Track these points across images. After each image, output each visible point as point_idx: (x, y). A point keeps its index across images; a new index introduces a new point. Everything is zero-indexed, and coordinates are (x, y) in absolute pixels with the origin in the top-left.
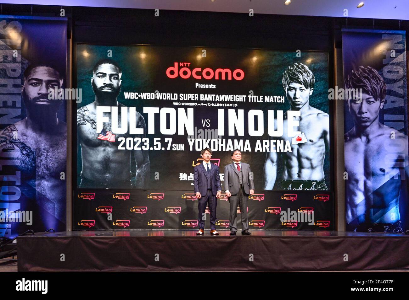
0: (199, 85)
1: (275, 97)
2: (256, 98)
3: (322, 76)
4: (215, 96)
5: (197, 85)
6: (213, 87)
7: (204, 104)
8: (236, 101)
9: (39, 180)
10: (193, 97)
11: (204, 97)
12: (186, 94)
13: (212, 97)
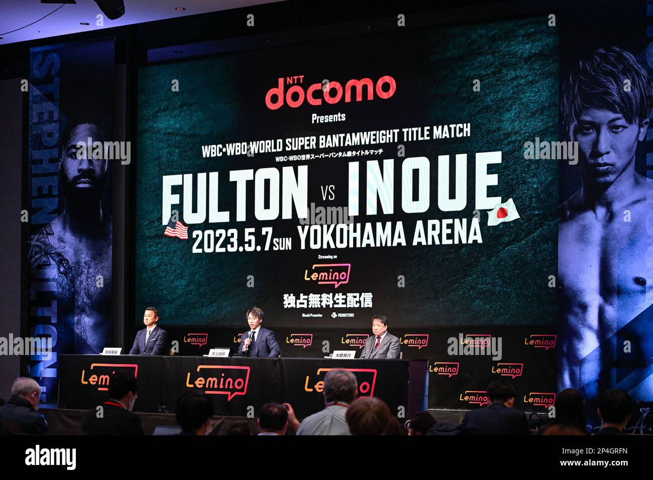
0: (318, 117)
1: (452, 126)
2: (417, 131)
3: (546, 69)
4: (344, 137)
5: (314, 117)
6: (341, 118)
7: (325, 156)
8: (381, 142)
9: (78, 314)
10: (308, 143)
11: (326, 141)
12: (297, 139)
13: (340, 138)
